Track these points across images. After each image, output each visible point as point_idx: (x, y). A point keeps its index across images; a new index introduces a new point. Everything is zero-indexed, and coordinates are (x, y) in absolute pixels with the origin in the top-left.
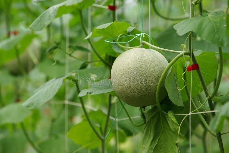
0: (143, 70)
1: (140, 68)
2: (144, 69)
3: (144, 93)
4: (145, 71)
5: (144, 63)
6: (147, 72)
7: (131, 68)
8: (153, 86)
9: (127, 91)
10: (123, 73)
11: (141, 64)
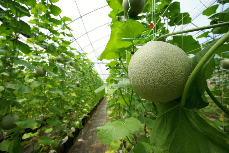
0: (167, 59)
1: (163, 57)
2: (168, 57)
3: (169, 88)
4: (170, 60)
5: (166, 51)
6: (172, 61)
7: (150, 58)
8: (180, 79)
9: (146, 86)
10: (141, 65)
11: (163, 52)
